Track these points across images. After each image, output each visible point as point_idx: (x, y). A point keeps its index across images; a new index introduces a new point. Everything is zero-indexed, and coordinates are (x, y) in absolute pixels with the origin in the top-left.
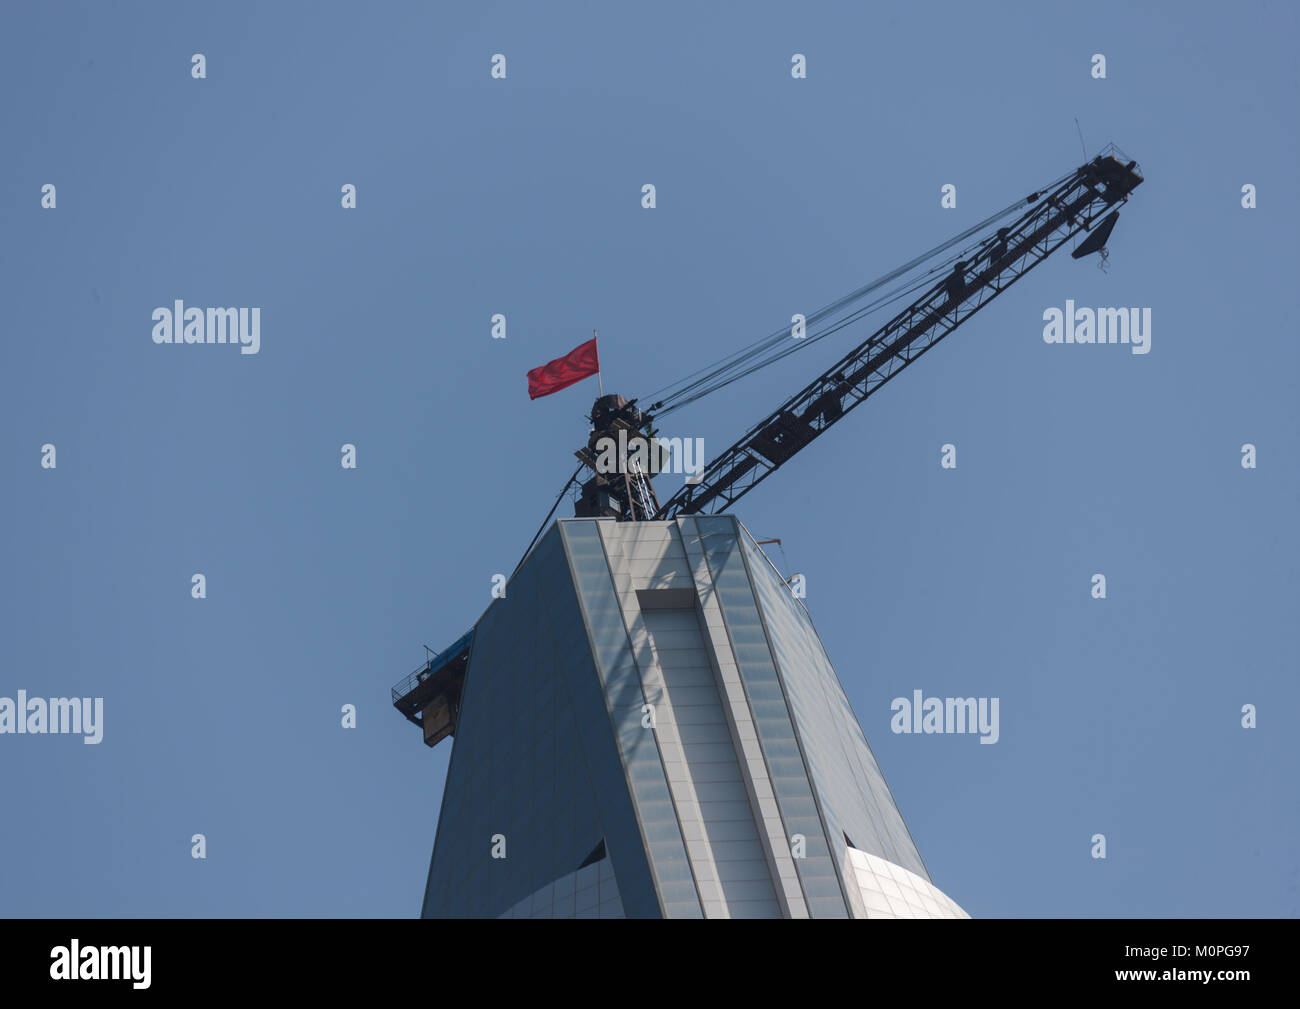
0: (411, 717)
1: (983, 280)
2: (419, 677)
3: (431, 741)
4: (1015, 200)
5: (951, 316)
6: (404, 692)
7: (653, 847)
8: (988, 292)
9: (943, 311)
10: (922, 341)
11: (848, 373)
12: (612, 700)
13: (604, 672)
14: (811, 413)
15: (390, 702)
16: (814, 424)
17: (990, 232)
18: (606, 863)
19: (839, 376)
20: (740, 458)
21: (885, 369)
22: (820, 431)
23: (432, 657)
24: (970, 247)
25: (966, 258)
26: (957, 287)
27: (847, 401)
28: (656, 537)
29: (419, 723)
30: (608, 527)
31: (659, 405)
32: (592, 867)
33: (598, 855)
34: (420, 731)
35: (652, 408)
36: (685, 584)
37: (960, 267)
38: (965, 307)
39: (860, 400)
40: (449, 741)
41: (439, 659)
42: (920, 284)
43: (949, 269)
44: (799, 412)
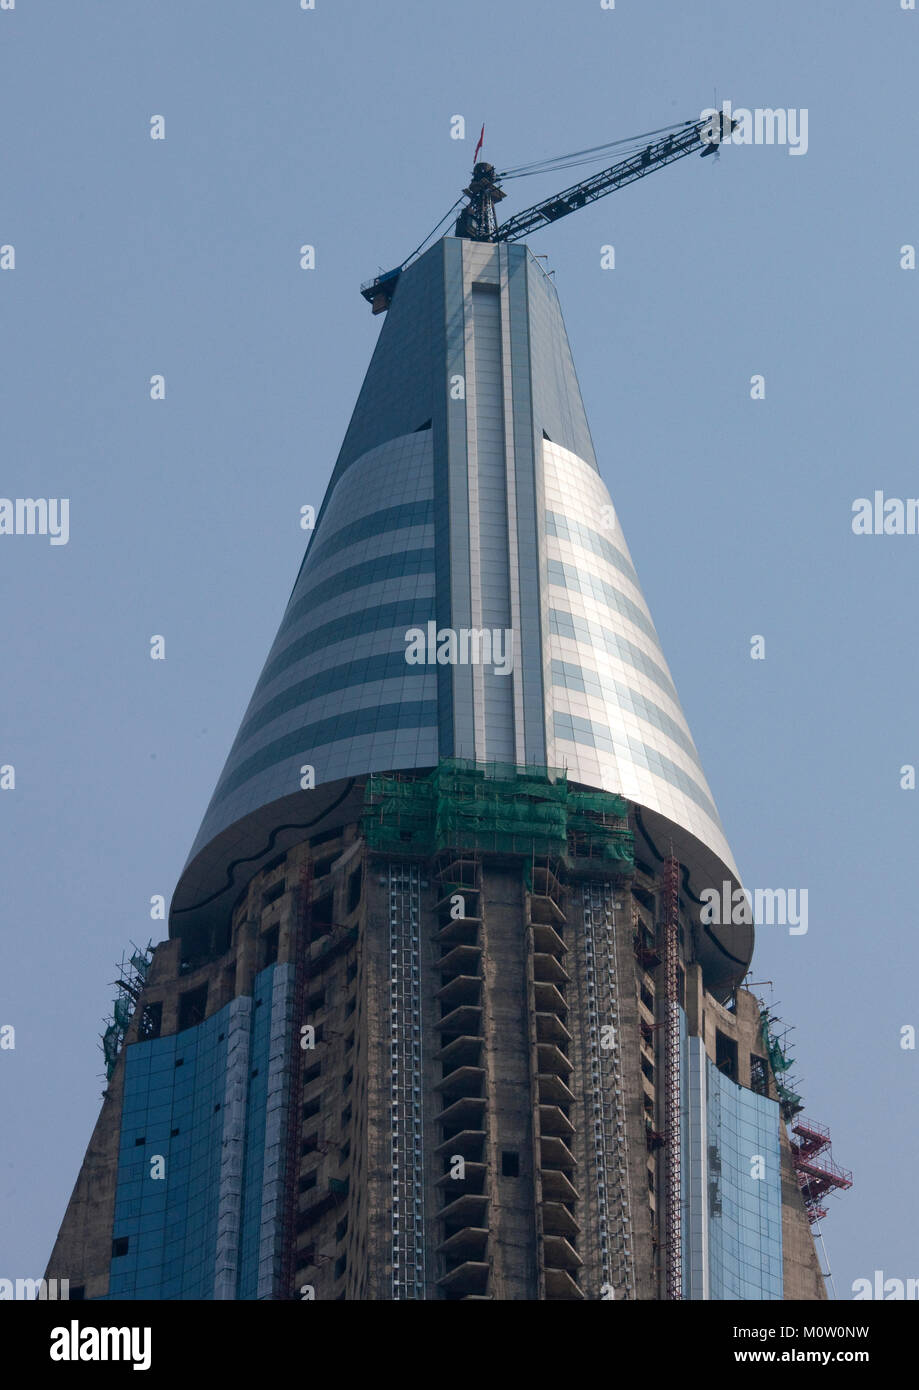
0: (368, 299)
1: (659, 158)
2: (375, 281)
3: (376, 312)
4: (678, 122)
5: (642, 171)
6: (367, 287)
7: (451, 432)
8: (660, 164)
9: (638, 169)
10: (626, 180)
11: (590, 188)
12: (449, 333)
13: (448, 320)
14: (571, 201)
15: (359, 291)
16: (571, 206)
17: (667, 134)
18: (430, 431)
19: (585, 189)
20: (537, 215)
21: (607, 188)
22: (574, 210)
23: (382, 273)
24: (655, 139)
25: (653, 145)
26: (646, 159)
27: (588, 199)
28: (487, 249)
29: (371, 302)
30: (467, 243)
31: (505, 174)
32: (424, 432)
33: (426, 426)
34: (371, 306)
35: (502, 175)
36: (495, 282)
37: (650, 148)
38: (648, 168)
39: (594, 200)
40: (384, 314)
41: (387, 275)
42: (630, 152)
43: (645, 148)
44: (566, 200)
